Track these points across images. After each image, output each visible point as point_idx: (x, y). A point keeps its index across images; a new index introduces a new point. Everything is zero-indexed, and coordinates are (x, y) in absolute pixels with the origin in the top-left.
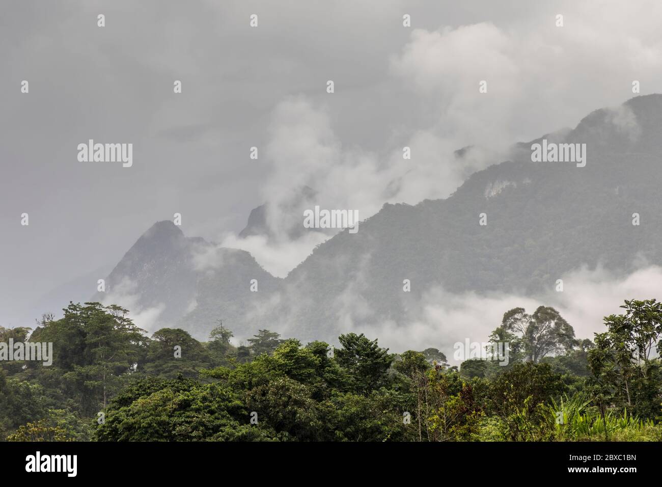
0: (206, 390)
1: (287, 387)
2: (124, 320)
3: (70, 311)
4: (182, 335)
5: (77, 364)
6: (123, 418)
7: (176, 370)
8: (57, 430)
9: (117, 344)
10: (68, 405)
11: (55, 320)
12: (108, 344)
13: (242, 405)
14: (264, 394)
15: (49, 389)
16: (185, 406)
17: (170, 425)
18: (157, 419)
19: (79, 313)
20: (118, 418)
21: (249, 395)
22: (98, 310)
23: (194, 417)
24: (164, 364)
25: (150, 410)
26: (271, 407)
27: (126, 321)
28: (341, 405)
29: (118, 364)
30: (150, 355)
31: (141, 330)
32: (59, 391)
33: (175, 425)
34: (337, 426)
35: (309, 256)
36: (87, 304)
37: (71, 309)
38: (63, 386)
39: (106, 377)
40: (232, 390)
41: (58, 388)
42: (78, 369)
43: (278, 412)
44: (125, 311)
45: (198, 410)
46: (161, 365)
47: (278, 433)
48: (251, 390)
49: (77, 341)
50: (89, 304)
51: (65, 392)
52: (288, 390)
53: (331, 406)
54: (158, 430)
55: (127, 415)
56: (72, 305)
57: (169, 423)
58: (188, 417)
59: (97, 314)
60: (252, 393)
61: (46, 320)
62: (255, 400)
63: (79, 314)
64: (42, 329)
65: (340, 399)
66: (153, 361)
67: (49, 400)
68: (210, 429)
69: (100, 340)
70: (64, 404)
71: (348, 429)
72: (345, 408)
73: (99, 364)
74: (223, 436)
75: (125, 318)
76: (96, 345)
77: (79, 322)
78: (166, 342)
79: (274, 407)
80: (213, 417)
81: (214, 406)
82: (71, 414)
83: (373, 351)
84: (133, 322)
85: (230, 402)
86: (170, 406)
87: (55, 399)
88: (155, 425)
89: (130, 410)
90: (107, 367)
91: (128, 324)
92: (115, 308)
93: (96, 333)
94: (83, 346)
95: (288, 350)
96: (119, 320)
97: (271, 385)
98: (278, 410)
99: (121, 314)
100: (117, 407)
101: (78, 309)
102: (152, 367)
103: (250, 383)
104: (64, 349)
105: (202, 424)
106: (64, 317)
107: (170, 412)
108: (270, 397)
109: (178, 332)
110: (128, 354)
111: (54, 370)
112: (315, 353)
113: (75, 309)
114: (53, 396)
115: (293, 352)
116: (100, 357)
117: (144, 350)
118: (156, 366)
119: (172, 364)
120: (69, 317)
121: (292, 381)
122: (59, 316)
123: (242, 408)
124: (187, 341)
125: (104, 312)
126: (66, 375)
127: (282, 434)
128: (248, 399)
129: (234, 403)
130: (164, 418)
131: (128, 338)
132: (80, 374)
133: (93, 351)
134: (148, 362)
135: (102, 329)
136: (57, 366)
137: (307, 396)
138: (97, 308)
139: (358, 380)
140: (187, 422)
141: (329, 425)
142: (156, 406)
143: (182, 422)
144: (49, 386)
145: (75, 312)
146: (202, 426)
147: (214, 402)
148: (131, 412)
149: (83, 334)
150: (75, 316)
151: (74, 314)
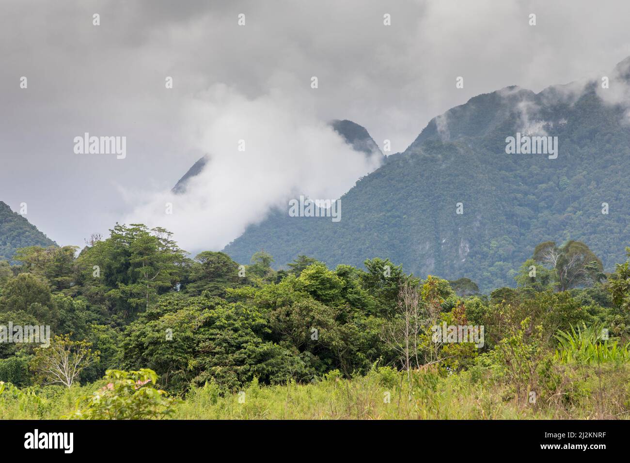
0: (231, 309)
1: (310, 308)
2: (168, 242)
3: (116, 231)
4: (222, 258)
5: (122, 282)
6: (148, 333)
7: (217, 290)
8: (82, 344)
9: (160, 264)
10: (111, 321)
11: (103, 240)
12: (151, 264)
13: (266, 323)
14: (288, 314)
15: (94, 305)
16: (209, 323)
17: (194, 341)
18: (182, 335)
19: (124, 233)
20: (145, 333)
21: (273, 315)
22: (142, 231)
23: (217, 334)
24: (205, 285)
25: (175, 326)
26: (295, 327)
27: (170, 243)
28: (363, 327)
29: (160, 283)
30: (192, 275)
31: (184, 251)
32: (104, 307)
33: (199, 342)
34: (359, 348)
35: (352, 188)
36: (132, 225)
37: (118, 230)
38: (107, 302)
39: (149, 296)
40: (257, 310)
41: (103, 304)
42: (122, 287)
43: (301, 332)
44: (170, 234)
45: (221, 328)
46: (202, 286)
47: (301, 353)
48: (275, 310)
49: (123, 260)
50: (134, 225)
51: (110, 309)
52: (311, 310)
53: (354, 329)
54: (182, 345)
55: (153, 331)
56: (118, 226)
57: (193, 340)
58: (212, 334)
59: (141, 235)
60: (276, 314)
61: (94, 240)
62: (279, 321)
63: (124, 235)
64: (90, 248)
65: (363, 322)
66: (194, 281)
67: (94, 315)
68: (232, 346)
69: (144, 260)
70: (108, 320)
71: (370, 351)
72: (368, 330)
73: (142, 283)
74: (245, 353)
75: (169, 240)
76: (139, 265)
77: (124, 242)
78: (208, 264)
79: (298, 328)
80: (236, 334)
81: (238, 324)
82: (113, 329)
83: (397, 276)
84: (177, 244)
85: (254, 320)
86: (195, 324)
87: (99, 314)
88: (179, 340)
89: (156, 326)
90: (150, 286)
91: (172, 246)
92: (160, 230)
93: (141, 254)
94: (127, 265)
95: (315, 272)
96: (164, 241)
97: (295, 305)
98: (301, 330)
99: (165, 236)
100: (146, 321)
101: (123, 230)
102: (194, 288)
103: (275, 303)
104: (109, 267)
105: (225, 341)
106: (110, 237)
107: (195, 329)
108: (294, 317)
109: (219, 255)
110: (171, 274)
111: (99, 287)
112: (340, 275)
113: (120, 230)
114: (98, 312)
115: (319, 273)
116: (143, 276)
117: (187, 272)
118: (198, 287)
119: (213, 285)
120: (115, 237)
121: (316, 302)
122: (106, 236)
123: (265, 326)
124: (227, 263)
125: (148, 233)
126: (111, 292)
127: (304, 354)
128: (273, 319)
129: (257, 322)
130: (189, 334)
131: (170, 259)
132: (123, 292)
133: (137, 270)
134: (191, 282)
135: (146, 249)
136: (103, 283)
137: (329, 317)
138: (141, 229)
139: (382, 303)
140: (210, 339)
141: (351, 347)
142: (181, 323)
143: (206, 339)
144: (95, 303)
145: (121, 233)
146: (225, 343)
147: (239, 321)
148: (156, 328)
149: (127, 253)
150: (121, 237)
151: (120, 234)
